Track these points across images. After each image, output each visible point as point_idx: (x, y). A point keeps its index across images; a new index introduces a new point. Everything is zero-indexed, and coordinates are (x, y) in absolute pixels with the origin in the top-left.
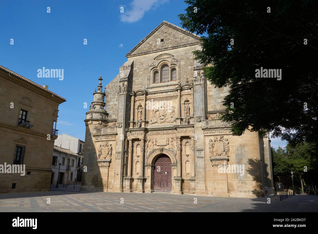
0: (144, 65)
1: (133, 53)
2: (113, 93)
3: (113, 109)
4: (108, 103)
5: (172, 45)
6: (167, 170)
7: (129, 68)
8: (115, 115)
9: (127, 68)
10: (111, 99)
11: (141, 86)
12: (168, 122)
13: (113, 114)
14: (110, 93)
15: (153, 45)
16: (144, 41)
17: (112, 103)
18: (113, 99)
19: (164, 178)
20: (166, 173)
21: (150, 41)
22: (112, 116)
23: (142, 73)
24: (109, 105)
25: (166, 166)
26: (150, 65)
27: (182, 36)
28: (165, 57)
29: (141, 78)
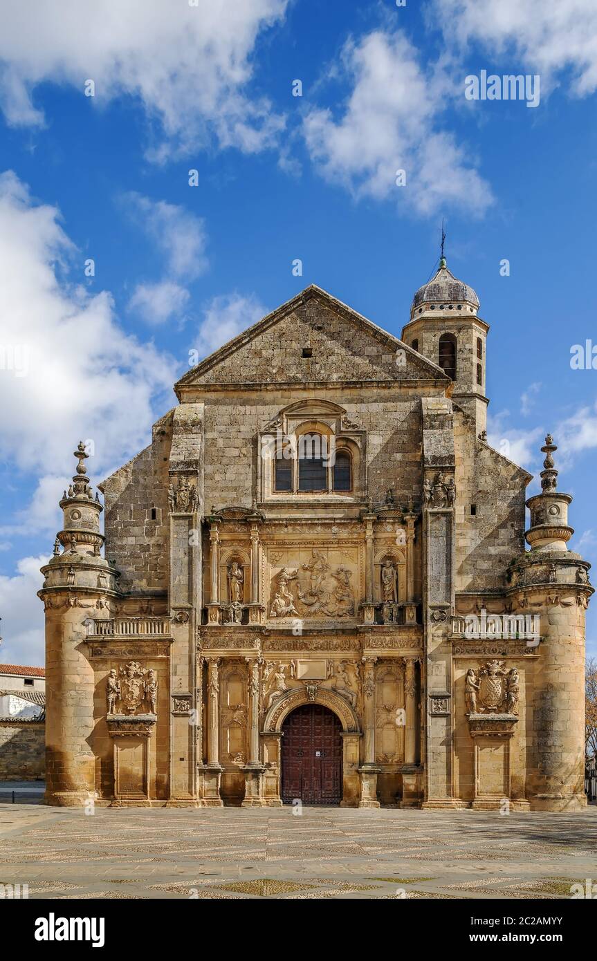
0: (243, 428)
1: (202, 380)
2: (132, 506)
3: (138, 560)
4: (115, 538)
5: (342, 374)
6: (322, 747)
7: (194, 431)
8: (144, 580)
9: (186, 430)
10: (125, 527)
11: (233, 495)
12: (329, 614)
13: (141, 578)
14: (122, 506)
15: (274, 363)
16: (244, 342)
17: (131, 541)
18: (136, 528)
19: (313, 768)
20: (318, 753)
21: (264, 348)
22: (136, 582)
23: (236, 452)
24: (122, 548)
25: (318, 735)
26: (262, 430)
27: (375, 349)
28: (316, 411)
29: (232, 469)
